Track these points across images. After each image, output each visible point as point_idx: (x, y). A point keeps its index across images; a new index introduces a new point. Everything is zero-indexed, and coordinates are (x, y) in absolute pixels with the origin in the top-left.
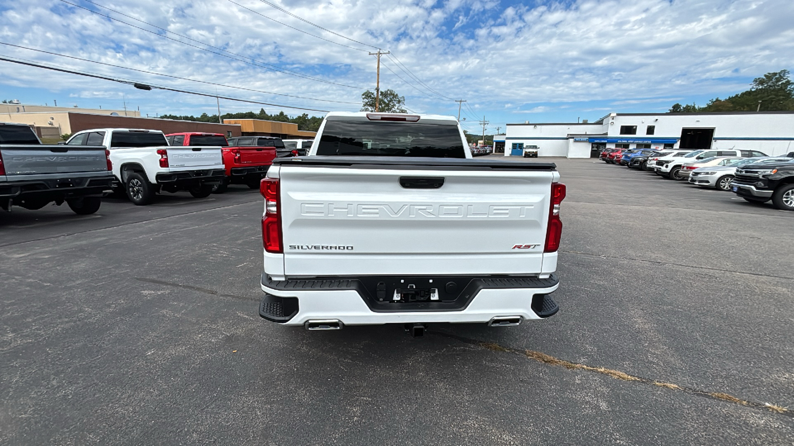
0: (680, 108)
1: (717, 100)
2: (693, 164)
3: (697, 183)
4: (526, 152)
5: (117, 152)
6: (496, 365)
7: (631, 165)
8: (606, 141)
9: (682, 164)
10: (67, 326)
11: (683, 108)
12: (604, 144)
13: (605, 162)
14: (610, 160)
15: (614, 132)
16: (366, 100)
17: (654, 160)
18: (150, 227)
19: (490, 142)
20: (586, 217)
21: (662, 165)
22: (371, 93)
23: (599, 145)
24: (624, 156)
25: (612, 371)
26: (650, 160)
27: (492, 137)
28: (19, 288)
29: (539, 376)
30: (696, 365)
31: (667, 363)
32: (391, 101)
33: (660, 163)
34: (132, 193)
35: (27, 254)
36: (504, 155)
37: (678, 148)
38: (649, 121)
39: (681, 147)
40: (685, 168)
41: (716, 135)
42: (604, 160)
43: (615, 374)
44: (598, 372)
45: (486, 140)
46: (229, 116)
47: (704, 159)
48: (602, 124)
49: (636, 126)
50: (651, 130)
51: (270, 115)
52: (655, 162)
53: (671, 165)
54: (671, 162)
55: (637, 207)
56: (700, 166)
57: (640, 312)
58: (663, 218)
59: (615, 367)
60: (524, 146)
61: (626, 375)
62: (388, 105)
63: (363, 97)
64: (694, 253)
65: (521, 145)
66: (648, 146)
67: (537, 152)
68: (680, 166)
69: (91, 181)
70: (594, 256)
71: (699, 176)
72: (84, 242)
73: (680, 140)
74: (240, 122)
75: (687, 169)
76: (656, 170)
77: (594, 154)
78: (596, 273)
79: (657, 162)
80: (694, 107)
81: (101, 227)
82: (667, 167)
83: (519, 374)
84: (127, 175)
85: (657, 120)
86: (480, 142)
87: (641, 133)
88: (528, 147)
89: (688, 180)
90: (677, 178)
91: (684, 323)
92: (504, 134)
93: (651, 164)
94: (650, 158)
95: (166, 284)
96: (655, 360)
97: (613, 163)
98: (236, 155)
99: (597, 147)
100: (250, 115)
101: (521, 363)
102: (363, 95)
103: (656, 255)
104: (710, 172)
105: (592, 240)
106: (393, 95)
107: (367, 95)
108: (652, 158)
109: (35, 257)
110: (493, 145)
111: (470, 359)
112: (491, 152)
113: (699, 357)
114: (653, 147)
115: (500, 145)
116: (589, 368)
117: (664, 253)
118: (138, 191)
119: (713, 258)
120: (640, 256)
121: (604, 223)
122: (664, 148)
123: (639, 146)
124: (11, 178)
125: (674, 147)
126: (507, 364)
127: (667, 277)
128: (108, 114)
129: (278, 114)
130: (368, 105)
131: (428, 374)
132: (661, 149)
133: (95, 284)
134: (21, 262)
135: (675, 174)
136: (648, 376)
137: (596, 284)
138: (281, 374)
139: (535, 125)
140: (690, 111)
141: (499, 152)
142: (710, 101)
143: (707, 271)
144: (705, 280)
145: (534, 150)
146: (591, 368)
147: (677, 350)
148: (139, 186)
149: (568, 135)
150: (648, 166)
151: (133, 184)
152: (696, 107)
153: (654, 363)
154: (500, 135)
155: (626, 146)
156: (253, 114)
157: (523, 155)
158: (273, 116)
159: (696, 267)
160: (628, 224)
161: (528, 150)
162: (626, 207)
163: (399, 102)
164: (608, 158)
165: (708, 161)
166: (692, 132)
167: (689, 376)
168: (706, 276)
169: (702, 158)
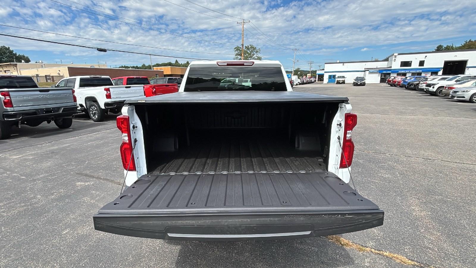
0: (442, 47)
1: (470, 41)
2: (453, 85)
3: (456, 98)
4: (337, 80)
5: (81, 90)
6: (304, 247)
7: (407, 87)
8: (390, 72)
9: (445, 86)
10: (22, 209)
11: (444, 47)
12: (389, 74)
13: (390, 85)
14: (393, 84)
15: (396, 65)
16: (237, 52)
17: (424, 83)
18: (96, 137)
19: (315, 74)
20: (377, 124)
21: (430, 86)
22: (240, 47)
23: (385, 75)
24: (403, 81)
25: (395, 256)
26: (422, 84)
27: (316, 71)
28: (6, 180)
29: (337, 258)
30: (465, 251)
31: (441, 249)
32: (252, 51)
33: (429, 85)
34: (92, 115)
35: (20, 156)
36: (323, 83)
37: (441, 74)
38: (421, 57)
39: (444, 74)
40: (447, 88)
41: (468, 65)
42: (389, 84)
43: (398, 259)
44: (384, 256)
45: (312, 74)
46: (158, 65)
47: (461, 82)
48: (388, 61)
49: (411, 61)
50: (422, 63)
51: (181, 64)
52: (425, 85)
53: (436, 86)
54: (436, 84)
55: (412, 117)
56: (457, 86)
57: (417, 201)
58: (432, 124)
59: (398, 251)
60: (337, 77)
61: (407, 259)
62: (250, 54)
63: (235, 50)
64: (457, 151)
65: (334, 76)
66: (420, 74)
67: (344, 80)
68: (443, 87)
69: (64, 109)
70: (382, 155)
71: (457, 93)
72: (56, 147)
73: (442, 70)
74: (162, 69)
75: (448, 89)
76: (425, 90)
77: (383, 80)
78: (383, 168)
79: (426, 85)
80: (452, 47)
81: (69, 137)
82: (433, 87)
83: (321, 256)
84: (89, 104)
85: (426, 56)
86: (308, 75)
87: (415, 65)
88: (338, 77)
89: (449, 96)
90: (441, 95)
91: (453, 211)
92: (323, 70)
93: (422, 86)
94: (421, 82)
95: (93, 177)
96: (431, 246)
97: (395, 86)
98: (153, 90)
99: (384, 76)
100: (170, 64)
101: (323, 245)
102: (235, 49)
103: (427, 154)
104: (465, 90)
105: (380, 142)
106: (253, 48)
107: (237, 49)
108: (423, 82)
109: (24, 158)
110: (316, 76)
111: (285, 241)
112: (315, 81)
113: (468, 243)
114: (423, 75)
115: (321, 77)
116: (377, 252)
117: (434, 152)
118: (95, 114)
119: (472, 155)
120: (415, 154)
121: (389, 129)
122: (431, 75)
123: (413, 74)
124: (16, 109)
125: (438, 74)
126: (312, 247)
127: (437, 171)
128: (89, 67)
129: (186, 63)
130: (238, 55)
131: (252, 255)
132: (428, 75)
133: (51, 177)
134: (15, 161)
135: (439, 92)
136: (425, 261)
137: (383, 177)
138: (147, 252)
139: (343, 63)
140: (449, 49)
141: (320, 81)
142: (465, 41)
143: (468, 166)
144: (467, 173)
145: (343, 79)
146: (379, 252)
147: (448, 236)
148: (95, 110)
149: (365, 69)
150: (419, 87)
151: (92, 109)
152: (454, 46)
153: (429, 248)
154: (321, 70)
155: (404, 75)
156: (171, 63)
157: (336, 83)
158: (183, 64)
159: (459, 163)
160: (406, 129)
161: (339, 79)
162: (405, 117)
163: (257, 52)
164: (392, 83)
165: (464, 83)
166: (451, 63)
167: (460, 262)
168: (468, 170)
169: (459, 81)
